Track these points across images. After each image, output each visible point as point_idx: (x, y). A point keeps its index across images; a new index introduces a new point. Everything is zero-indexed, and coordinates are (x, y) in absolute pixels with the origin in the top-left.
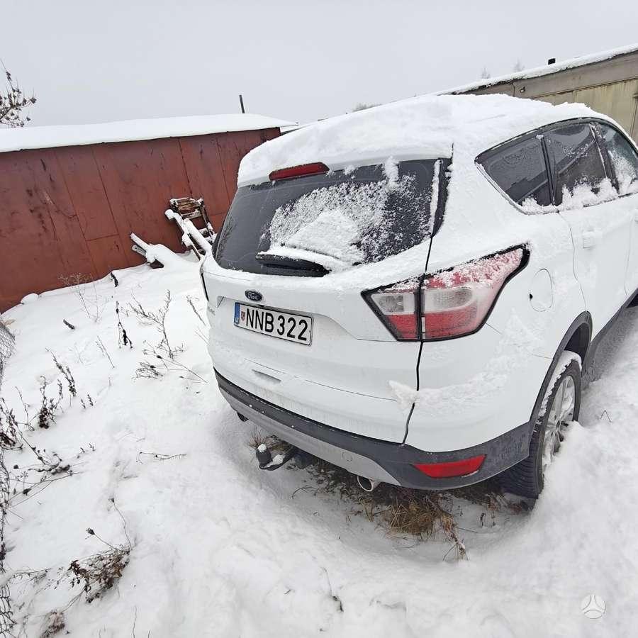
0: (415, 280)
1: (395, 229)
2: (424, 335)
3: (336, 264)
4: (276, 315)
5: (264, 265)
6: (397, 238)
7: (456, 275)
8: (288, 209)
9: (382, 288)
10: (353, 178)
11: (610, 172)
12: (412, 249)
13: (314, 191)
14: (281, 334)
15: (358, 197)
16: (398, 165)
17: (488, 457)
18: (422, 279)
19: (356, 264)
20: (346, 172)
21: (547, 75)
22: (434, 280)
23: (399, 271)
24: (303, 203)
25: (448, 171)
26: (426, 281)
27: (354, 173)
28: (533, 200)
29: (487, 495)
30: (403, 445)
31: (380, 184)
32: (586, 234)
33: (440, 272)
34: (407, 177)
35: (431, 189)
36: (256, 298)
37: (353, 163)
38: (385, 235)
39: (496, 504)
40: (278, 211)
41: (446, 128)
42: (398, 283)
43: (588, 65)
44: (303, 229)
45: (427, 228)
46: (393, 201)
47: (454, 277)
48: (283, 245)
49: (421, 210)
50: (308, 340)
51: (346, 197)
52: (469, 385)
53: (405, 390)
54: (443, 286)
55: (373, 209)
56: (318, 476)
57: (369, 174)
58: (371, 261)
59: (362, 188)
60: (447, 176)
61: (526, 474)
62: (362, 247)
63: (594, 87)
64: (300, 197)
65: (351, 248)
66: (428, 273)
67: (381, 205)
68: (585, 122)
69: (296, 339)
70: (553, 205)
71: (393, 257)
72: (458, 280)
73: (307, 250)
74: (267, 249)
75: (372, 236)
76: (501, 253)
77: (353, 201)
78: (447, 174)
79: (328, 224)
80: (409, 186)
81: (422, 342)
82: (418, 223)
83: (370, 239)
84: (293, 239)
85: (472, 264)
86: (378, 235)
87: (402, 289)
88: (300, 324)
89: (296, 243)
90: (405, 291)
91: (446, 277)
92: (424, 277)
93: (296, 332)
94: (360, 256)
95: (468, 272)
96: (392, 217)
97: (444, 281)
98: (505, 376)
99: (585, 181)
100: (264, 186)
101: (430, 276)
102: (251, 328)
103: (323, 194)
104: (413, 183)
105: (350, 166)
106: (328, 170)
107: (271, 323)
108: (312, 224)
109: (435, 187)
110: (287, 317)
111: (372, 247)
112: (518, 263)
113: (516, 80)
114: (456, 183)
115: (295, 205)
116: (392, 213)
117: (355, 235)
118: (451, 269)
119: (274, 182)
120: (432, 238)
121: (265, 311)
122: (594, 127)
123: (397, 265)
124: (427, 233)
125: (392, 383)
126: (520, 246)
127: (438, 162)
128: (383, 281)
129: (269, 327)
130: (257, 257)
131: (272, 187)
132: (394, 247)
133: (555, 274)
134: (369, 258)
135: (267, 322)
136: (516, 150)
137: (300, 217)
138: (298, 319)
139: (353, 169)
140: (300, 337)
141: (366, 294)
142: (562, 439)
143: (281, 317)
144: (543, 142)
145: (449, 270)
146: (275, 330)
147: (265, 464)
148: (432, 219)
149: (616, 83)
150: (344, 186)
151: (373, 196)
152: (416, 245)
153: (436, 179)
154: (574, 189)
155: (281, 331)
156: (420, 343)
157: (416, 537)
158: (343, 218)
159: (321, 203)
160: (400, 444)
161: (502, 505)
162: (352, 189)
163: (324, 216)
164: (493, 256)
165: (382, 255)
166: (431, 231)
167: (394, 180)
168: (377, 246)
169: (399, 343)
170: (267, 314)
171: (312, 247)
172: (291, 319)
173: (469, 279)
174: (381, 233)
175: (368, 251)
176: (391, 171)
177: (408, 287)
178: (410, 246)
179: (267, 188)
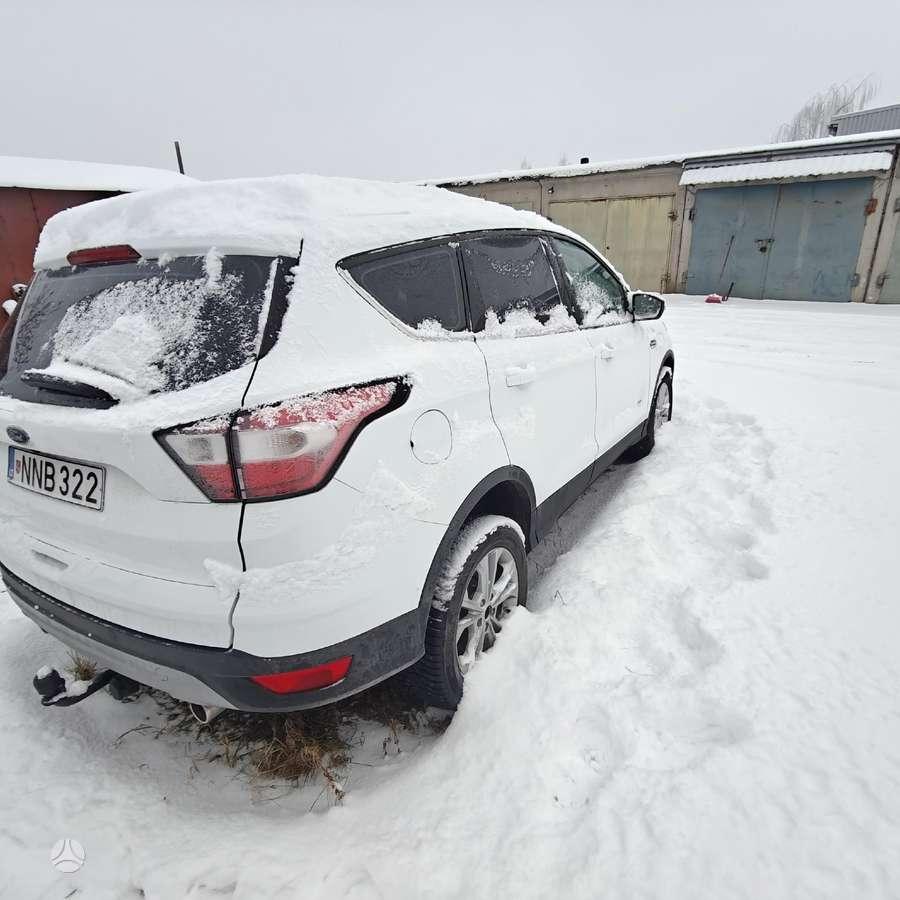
0: (225, 417)
1: (208, 346)
2: (243, 493)
3: (125, 391)
4: (58, 465)
5: (41, 389)
6: (209, 359)
7: (283, 412)
8: (83, 308)
9: (180, 427)
10: (167, 271)
11: (568, 298)
12: (228, 374)
13: (118, 286)
14: (64, 493)
15: (168, 298)
16: (222, 260)
17: (357, 660)
18: (234, 417)
19: (154, 392)
20: (160, 263)
21: (578, 176)
22: (251, 418)
23: (204, 404)
24: (103, 300)
25: (290, 274)
26: (240, 420)
27: (169, 264)
28: (437, 322)
29: (406, 713)
30: (230, 651)
31: (197, 282)
32: (511, 369)
33: (262, 407)
34: (232, 277)
35: (263, 297)
36: (20, 438)
37: (170, 250)
38: (194, 354)
39: (414, 723)
40: (71, 309)
41: (296, 218)
42: (202, 420)
43: (620, 171)
44: (94, 339)
45: (251, 348)
46: (211, 307)
47: (279, 415)
48: (67, 360)
49: (245, 322)
50: (99, 502)
51: (154, 298)
52: (315, 562)
53: (225, 570)
54: (262, 426)
55: (184, 316)
56: (173, 709)
57: (188, 268)
58: (173, 388)
59: (176, 286)
60: (288, 281)
61: (433, 678)
62: (164, 369)
63: (629, 198)
64: (100, 292)
65: (149, 369)
66: (245, 408)
67: (195, 312)
68: (532, 234)
69: (84, 502)
70: (470, 331)
71: (201, 385)
72: (285, 419)
73: (95, 369)
74: (46, 364)
75: (178, 354)
76: (359, 387)
77: (162, 303)
78: (288, 279)
79: (125, 333)
80: (233, 288)
81: (245, 502)
82: (239, 339)
83: (175, 359)
84: (80, 354)
85: (309, 399)
86: (186, 352)
87: (207, 428)
88: (88, 478)
89: (82, 359)
90: (210, 432)
91: (268, 416)
92: (239, 413)
93: (83, 491)
94: (160, 380)
95: (300, 408)
96: (207, 330)
97: (265, 420)
98: (372, 548)
99: (525, 306)
100: (63, 273)
101: (246, 413)
102: (26, 486)
103: (128, 290)
104: (238, 286)
105: (165, 254)
106: (140, 256)
107: (51, 477)
108: (106, 332)
109: (268, 293)
110: (72, 468)
111: (176, 369)
112: (387, 400)
113: (542, 177)
114: (300, 291)
115: (93, 304)
116: (207, 324)
117: (156, 350)
118: (278, 404)
119: (74, 268)
120: (257, 360)
121: (45, 460)
122: (545, 242)
123: (203, 396)
124: (250, 353)
125: (208, 563)
126: (394, 379)
127: (275, 262)
128: (182, 416)
129: (50, 483)
130: (23, 376)
131: (71, 274)
132: (205, 371)
133: (456, 417)
134: (172, 385)
135: (47, 476)
136: (413, 258)
137: (95, 322)
138: (86, 471)
139: (169, 259)
140: (89, 499)
141: (159, 435)
142: (498, 629)
143: (64, 468)
144: (459, 253)
145: (274, 405)
146: (57, 489)
147: (51, 698)
148: (260, 336)
149: (651, 197)
150: (155, 281)
151: (186, 299)
152: (234, 369)
153: (271, 283)
154: (507, 313)
155: (64, 490)
156: (241, 505)
157: (290, 782)
158: (145, 326)
159: (124, 302)
160: (228, 649)
161: (421, 724)
162: (163, 287)
163: (121, 322)
164: (345, 389)
165: (189, 380)
166: (257, 351)
167: (215, 279)
168: (182, 369)
169: (213, 504)
170: (48, 464)
171: (101, 365)
172: (77, 471)
173: (300, 418)
174: (190, 350)
175: (171, 373)
176: (213, 267)
177: (214, 426)
178: (224, 370)
179: (64, 276)
